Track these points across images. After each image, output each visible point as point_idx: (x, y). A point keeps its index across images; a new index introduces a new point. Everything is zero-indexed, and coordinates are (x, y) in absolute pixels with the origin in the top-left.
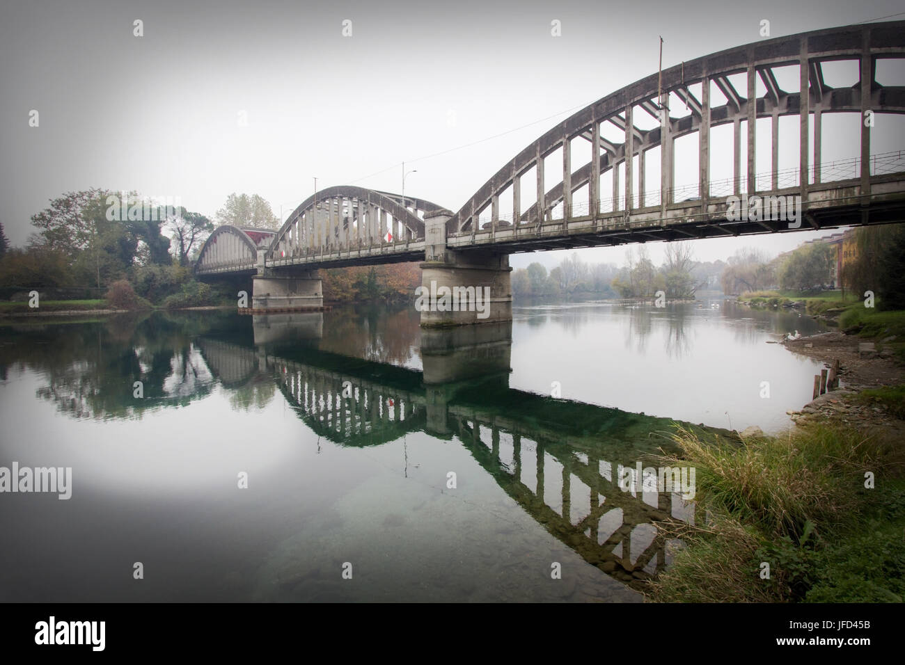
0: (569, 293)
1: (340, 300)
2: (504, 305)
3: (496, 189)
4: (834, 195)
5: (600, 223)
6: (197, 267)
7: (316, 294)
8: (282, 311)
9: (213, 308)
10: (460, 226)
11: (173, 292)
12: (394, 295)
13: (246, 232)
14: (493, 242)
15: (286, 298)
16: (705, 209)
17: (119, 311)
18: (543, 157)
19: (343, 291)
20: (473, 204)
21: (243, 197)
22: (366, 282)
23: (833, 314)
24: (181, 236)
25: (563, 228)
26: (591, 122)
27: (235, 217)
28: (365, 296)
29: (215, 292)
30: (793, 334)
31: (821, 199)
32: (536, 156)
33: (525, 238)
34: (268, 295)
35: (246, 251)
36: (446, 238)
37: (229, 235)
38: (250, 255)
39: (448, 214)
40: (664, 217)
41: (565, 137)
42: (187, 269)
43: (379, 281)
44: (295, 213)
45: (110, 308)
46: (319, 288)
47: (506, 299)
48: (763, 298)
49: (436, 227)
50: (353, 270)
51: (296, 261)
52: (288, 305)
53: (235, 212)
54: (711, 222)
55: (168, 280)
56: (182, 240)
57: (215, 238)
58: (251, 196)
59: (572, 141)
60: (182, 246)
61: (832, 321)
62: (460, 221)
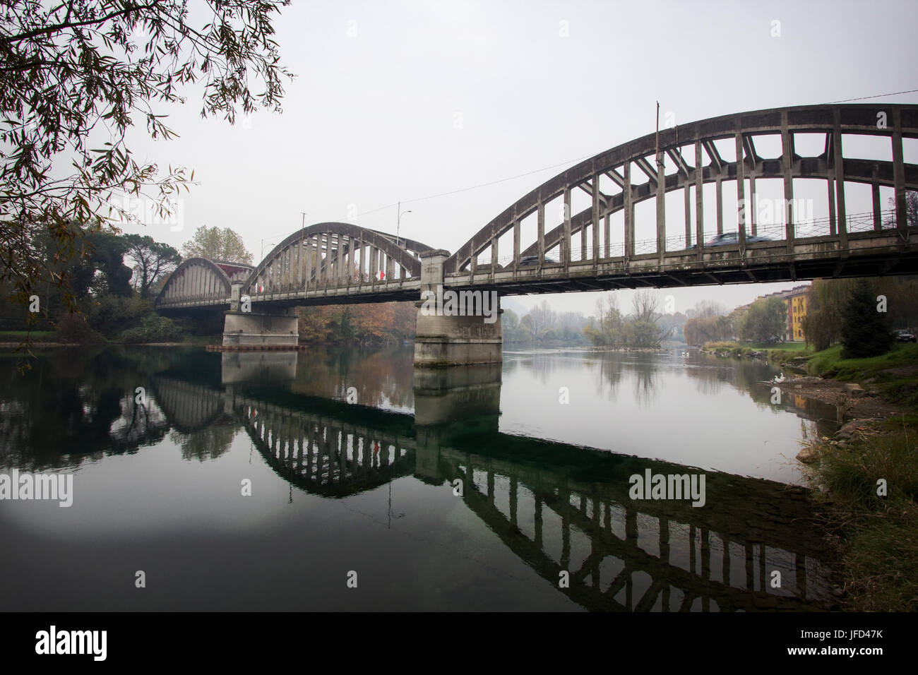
0: (539, 341)
1: (311, 340)
2: (495, 346)
3: (497, 232)
4: (816, 249)
5: (600, 267)
6: (158, 301)
7: (292, 333)
8: (255, 349)
9: (175, 344)
10: (458, 266)
11: (130, 327)
12: (368, 336)
13: (220, 266)
14: (492, 283)
15: (260, 335)
16: (700, 258)
17: (69, 345)
18: (544, 203)
19: (316, 331)
20: (472, 245)
21: (214, 230)
22: (339, 323)
23: (798, 362)
24: (145, 267)
25: (564, 271)
26: (591, 174)
27: (203, 250)
28: (338, 337)
29: (178, 327)
30: (779, 377)
31: (805, 252)
32: (537, 202)
33: (525, 279)
34: (241, 331)
35: (218, 286)
36: (443, 278)
37: (200, 269)
38: (223, 289)
39: (446, 254)
40: (662, 264)
41: (566, 186)
42: (148, 302)
43: (353, 322)
44: (278, 248)
45: (58, 341)
46: (295, 326)
47: (497, 341)
48: (727, 348)
49: (433, 266)
50: (329, 309)
51: (276, 297)
52: (261, 343)
53: (204, 245)
54: (706, 270)
55: (126, 313)
56: (145, 271)
57: (183, 271)
58: (223, 230)
59: (572, 190)
60: (145, 277)
61: (799, 369)
62: (458, 262)
